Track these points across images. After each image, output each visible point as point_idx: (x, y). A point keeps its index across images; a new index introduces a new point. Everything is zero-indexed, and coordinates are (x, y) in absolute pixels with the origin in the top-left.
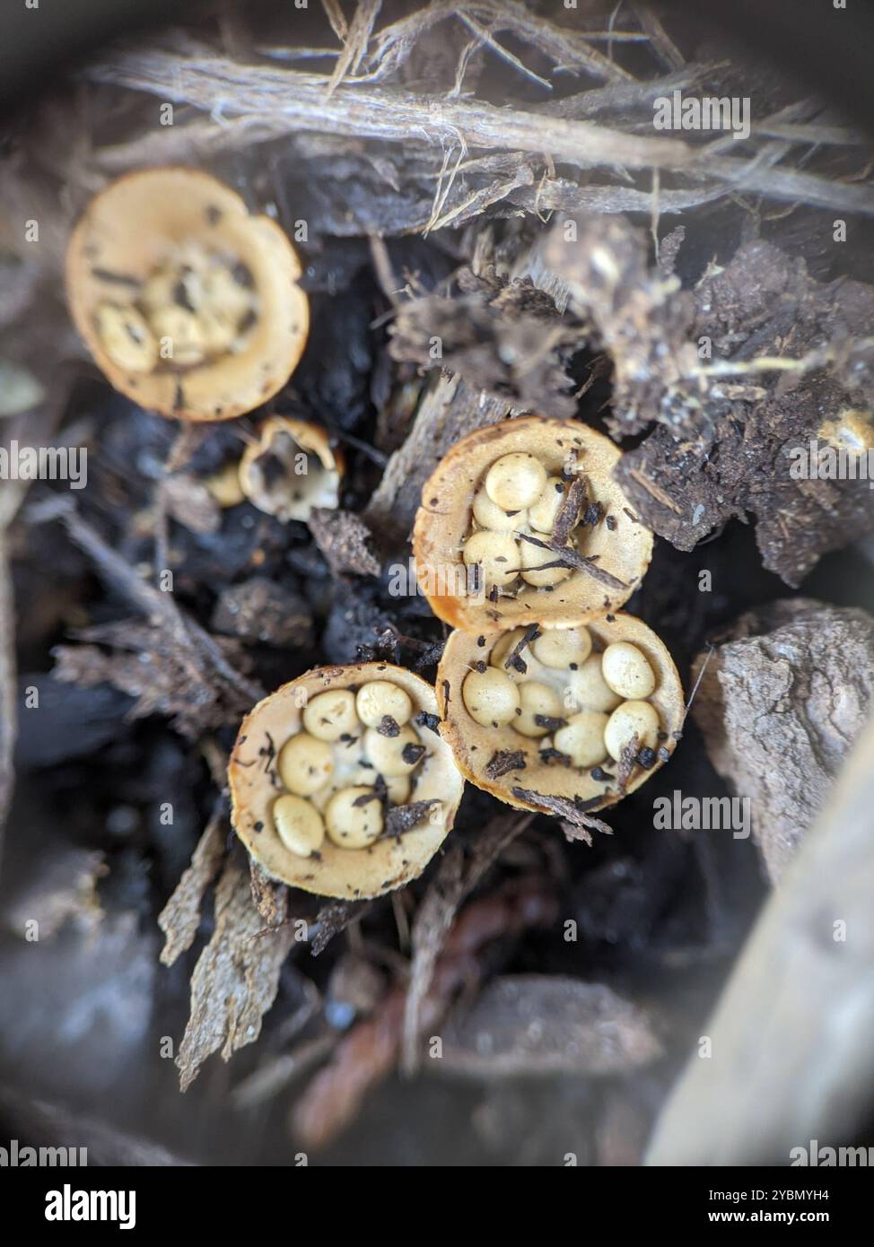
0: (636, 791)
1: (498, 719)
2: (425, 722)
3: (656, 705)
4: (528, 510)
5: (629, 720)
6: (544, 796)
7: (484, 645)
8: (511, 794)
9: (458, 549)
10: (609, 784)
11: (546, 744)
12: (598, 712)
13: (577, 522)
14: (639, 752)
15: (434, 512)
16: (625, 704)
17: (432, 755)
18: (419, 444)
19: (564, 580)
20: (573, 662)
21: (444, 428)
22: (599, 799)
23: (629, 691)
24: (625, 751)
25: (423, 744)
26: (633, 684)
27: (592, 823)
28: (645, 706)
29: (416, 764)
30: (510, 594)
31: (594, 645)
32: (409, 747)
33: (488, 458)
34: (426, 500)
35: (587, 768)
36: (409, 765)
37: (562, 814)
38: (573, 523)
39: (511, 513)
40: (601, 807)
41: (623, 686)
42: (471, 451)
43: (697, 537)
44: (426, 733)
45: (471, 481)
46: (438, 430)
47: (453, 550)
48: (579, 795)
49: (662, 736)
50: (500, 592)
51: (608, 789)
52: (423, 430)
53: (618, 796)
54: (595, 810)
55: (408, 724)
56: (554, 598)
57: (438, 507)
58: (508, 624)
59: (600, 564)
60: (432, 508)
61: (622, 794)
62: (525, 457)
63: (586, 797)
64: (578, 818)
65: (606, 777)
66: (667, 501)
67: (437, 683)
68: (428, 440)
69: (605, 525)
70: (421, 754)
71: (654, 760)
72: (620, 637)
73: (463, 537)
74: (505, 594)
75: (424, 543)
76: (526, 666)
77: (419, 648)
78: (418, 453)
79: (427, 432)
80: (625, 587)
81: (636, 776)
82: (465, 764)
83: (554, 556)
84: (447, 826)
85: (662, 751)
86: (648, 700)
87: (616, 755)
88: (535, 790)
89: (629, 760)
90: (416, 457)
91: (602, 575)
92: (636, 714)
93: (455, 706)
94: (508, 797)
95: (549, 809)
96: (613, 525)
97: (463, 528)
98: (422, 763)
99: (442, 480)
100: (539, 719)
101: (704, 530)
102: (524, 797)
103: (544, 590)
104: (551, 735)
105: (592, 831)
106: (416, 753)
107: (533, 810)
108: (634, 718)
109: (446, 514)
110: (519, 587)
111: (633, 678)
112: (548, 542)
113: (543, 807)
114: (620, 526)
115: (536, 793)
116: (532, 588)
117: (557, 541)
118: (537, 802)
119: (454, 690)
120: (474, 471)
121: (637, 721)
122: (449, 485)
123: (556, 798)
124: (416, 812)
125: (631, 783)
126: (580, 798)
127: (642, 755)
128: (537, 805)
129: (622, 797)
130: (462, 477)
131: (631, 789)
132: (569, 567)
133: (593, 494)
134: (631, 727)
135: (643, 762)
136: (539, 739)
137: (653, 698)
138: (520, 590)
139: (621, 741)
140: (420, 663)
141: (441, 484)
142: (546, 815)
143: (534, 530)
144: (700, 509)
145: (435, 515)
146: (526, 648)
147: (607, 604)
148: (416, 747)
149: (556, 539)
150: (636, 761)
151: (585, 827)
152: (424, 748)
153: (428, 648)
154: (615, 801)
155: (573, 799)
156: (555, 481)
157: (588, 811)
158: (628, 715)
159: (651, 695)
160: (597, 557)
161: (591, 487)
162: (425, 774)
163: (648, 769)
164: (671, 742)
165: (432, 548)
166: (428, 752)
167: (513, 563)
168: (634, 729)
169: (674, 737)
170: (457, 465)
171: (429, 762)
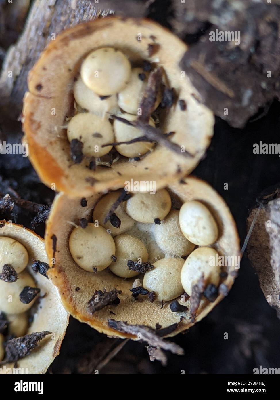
0: (204, 319)
1: (97, 264)
2: (38, 269)
3: (219, 250)
4: (117, 95)
5: (199, 263)
6: (131, 326)
7: (86, 206)
8: (106, 325)
9: (62, 127)
10: (184, 314)
11: (136, 284)
12: (176, 257)
13: (157, 105)
14: (205, 288)
15: (40, 96)
16: (197, 249)
17: (45, 295)
18: (31, 40)
19: (148, 152)
20: (156, 217)
21: (50, 26)
22: (175, 327)
23: (199, 240)
24: (195, 287)
25: (39, 287)
26: (202, 234)
27: (168, 346)
28: (211, 251)
29: (32, 303)
30: (107, 164)
31: (173, 204)
32: (26, 289)
33: (82, 51)
34: (32, 85)
35: (168, 302)
36: (25, 304)
37: (145, 339)
38: (153, 106)
39: (103, 98)
40: (177, 333)
41: (194, 236)
42: (67, 45)
43: (246, 116)
44: (39, 277)
45: (70, 70)
46: (45, 29)
47: (58, 128)
48: (160, 324)
49: (223, 275)
50: (97, 163)
51: (182, 318)
52: (34, 28)
53: (189, 323)
54: (172, 335)
55: (26, 271)
56: (141, 167)
57: (43, 92)
58: (102, 188)
59: (175, 139)
60: (37, 93)
61: (192, 322)
62: (111, 51)
63: (165, 325)
64: (157, 342)
65: (181, 309)
66: (222, 87)
67: (46, 237)
68: (38, 37)
69: (178, 107)
70: (36, 295)
71: (216, 294)
72: (192, 197)
73: (67, 117)
74: (102, 163)
75: (32, 121)
76: (120, 222)
77: (34, 208)
78: (30, 47)
79: (37, 29)
80: (192, 156)
81: (204, 307)
82: (70, 302)
83: (138, 133)
84: (55, 353)
85: (222, 287)
86: (214, 247)
87: (189, 290)
88: (125, 321)
89: (198, 295)
90: (29, 51)
91: (176, 148)
92: (204, 258)
93: (61, 256)
94: (104, 327)
95: (135, 336)
96: (184, 107)
97: (65, 110)
98: (37, 302)
99: (44, 69)
100: (131, 264)
101: (253, 110)
102: (116, 326)
103: (133, 160)
104: (141, 276)
105: (167, 353)
106: (31, 294)
107: (123, 337)
108: (202, 261)
109: (51, 98)
110: (114, 158)
111: (201, 229)
112: (134, 121)
113: (131, 335)
114: (190, 108)
115: (126, 323)
116: (124, 159)
117: (142, 120)
118: (126, 330)
119: (60, 242)
120: (71, 63)
121: (204, 264)
122: (51, 73)
123: (141, 327)
124: (29, 342)
125: (199, 313)
126: (160, 326)
127: (208, 290)
128: (126, 333)
129: (193, 324)
130: (62, 67)
131: (199, 318)
132: (151, 141)
133: (168, 82)
134: (200, 268)
135: (208, 295)
136: (131, 280)
137: (217, 244)
138: (114, 161)
139: (192, 280)
140: (34, 221)
141: (43, 73)
142: (133, 341)
143: (123, 112)
144: (248, 94)
145: (41, 99)
146: (119, 207)
147: (179, 171)
148: (32, 289)
149: (140, 118)
150: (202, 295)
151: (162, 350)
152: (39, 291)
153: (41, 209)
154: (187, 328)
155: (154, 327)
156: (138, 71)
157: (166, 337)
158: (198, 259)
159: (215, 242)
160: (173, 133)
161: (166, 77)
162: (40, 311)
163: (213, 302)
164: (230, 279)
165: (39, 126)
166: (42, 293)
167: (107, 138)
168: (202, 270)
169: (232, 275)
170: (57, 57)
171: (43, 302)
